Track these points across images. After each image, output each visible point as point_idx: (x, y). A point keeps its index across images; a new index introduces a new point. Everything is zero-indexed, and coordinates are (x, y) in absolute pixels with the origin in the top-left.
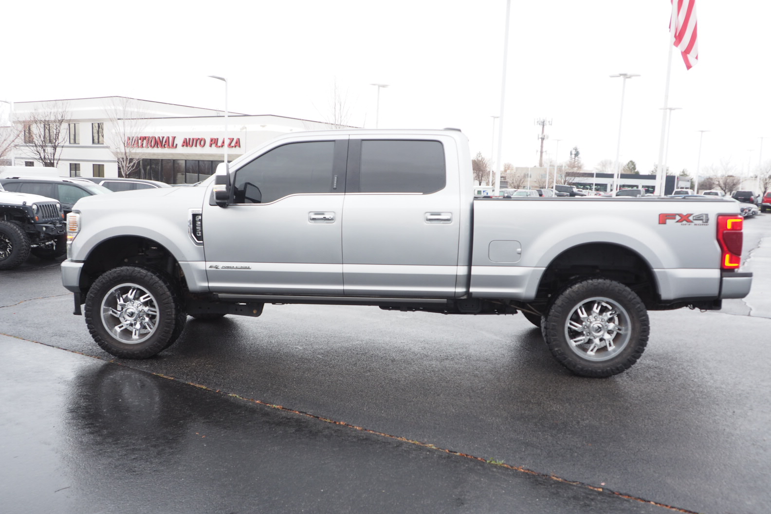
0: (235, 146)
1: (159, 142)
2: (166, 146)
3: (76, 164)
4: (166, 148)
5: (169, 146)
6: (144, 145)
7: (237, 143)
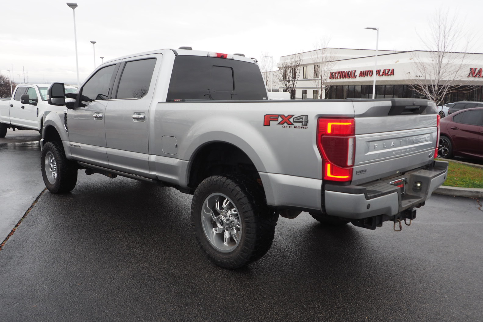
0: (391, 75)
1: (346, 75)
2: (350, 77)
3: (305, 90)
4: (350, 78)
5: (352, 76)
6: (339, 77)
7: (392, 72)
